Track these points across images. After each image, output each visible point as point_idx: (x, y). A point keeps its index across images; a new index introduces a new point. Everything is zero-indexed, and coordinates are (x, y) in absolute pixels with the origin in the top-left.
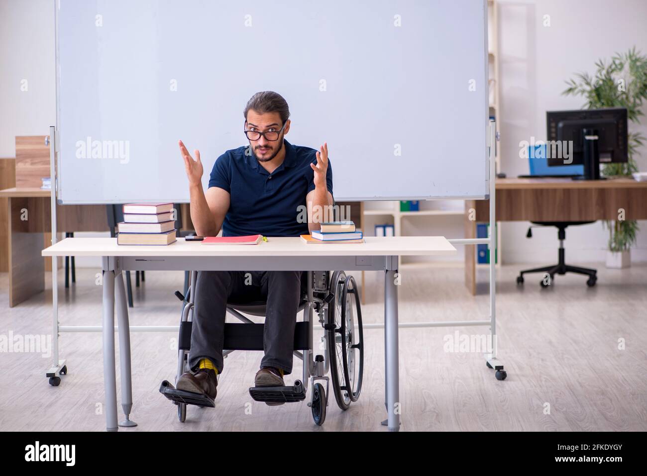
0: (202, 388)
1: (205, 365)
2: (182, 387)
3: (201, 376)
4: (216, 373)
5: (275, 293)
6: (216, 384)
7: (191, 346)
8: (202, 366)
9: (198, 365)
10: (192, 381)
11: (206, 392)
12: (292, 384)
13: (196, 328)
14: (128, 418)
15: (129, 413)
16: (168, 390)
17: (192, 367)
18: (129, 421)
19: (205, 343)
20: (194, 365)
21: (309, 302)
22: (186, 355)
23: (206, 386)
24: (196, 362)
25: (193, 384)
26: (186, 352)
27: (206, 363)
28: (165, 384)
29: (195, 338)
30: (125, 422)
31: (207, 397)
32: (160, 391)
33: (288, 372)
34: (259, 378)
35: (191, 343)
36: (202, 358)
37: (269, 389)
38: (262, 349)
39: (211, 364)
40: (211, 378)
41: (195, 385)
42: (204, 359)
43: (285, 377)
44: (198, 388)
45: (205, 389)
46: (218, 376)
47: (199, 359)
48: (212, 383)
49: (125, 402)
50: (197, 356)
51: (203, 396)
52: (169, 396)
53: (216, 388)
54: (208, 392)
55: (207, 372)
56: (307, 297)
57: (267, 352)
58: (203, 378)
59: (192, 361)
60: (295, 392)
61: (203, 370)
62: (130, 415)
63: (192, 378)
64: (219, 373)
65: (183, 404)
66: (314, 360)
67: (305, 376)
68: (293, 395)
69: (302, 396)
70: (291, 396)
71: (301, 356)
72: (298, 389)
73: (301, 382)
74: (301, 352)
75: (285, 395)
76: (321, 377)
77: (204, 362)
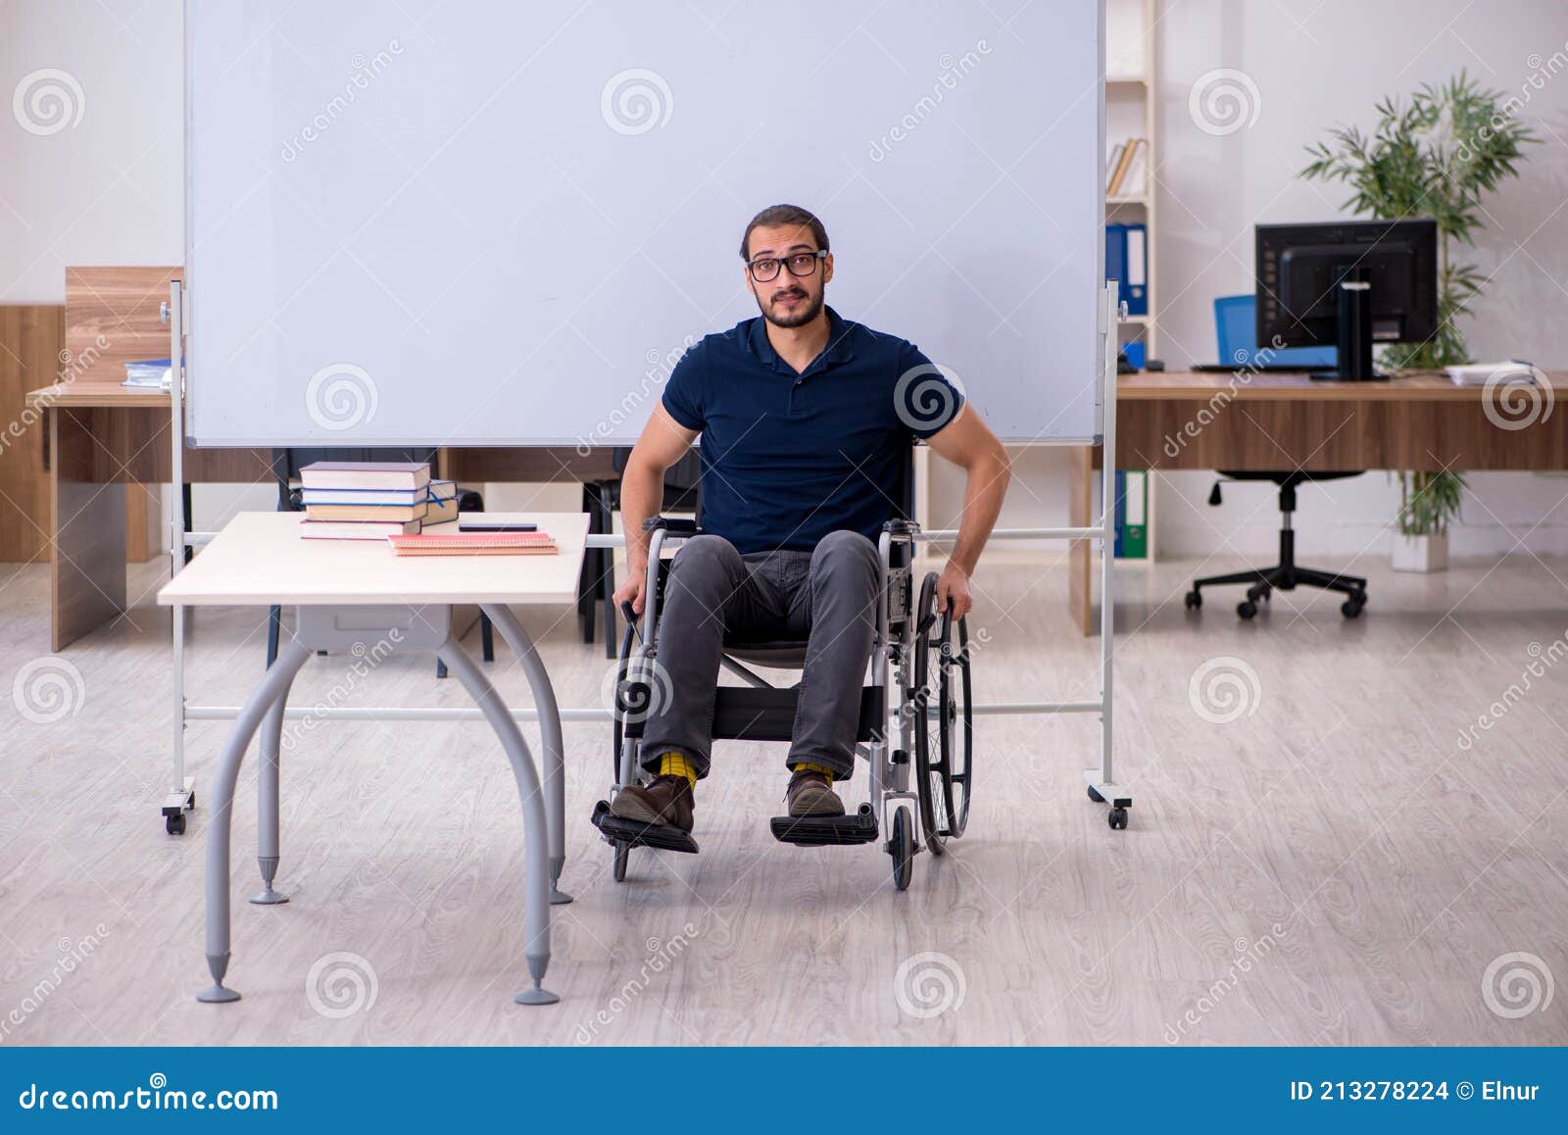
0: (663, 814)
1: (670, 767)
3: (661, 791)
4: (694, 782)
6: (691, 804)
8: (665, 771)
10: (644, 802)
11: (671, 822)
12: (855, 810)
16: (604, 819)
21: (882, 643)
23: (671, 808)
25: (643, 806)
27: (673, 765)
28: (601, 806)
32: (594, 821)
36: (666, 749)
39: (682, 763)
40: (680, 791)
41: (646, 809)
42: (670, 752)
44: (653, 816)
45: (670, 814)
47: (660, 752)
48: (683, 803)
53: (690, 812)
54: (677, 820)
55: (672, 782)
57: (796, 743)
58: (665, 793)
60: (861, 826)
61: (666, 777)
63: (643, 793)
64: (700, 778)
66: (890, 761)
67: (874, 794)
68: (854, 832)
69: (872, 834)
70: (851, 833)
71: (867, 754)
72: (866, 820)
73: (872, 808)
74: (867, 745)
75: (841, 833)
76: (902, 792)
77: (670, 762)
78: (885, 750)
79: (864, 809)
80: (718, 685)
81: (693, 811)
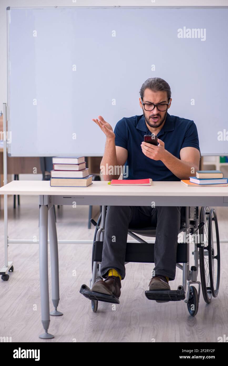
0: (111, 290)
1: (112, 273)
2: (97, 290)
3: (109, 282)
4: (121, 279)
5: (162, 222)
6: (120, 286)
7: (102, 260)
8: (110, 274)
9: (107, 273)
10: (104, 286)
11: (113, 293)
12: (176, 289)
13: (106, 246)
14: (56, 310)
15: (57, 306)
16: (86, 291)
17: (103, 274)
18: (57, 311)
19: (112, 258)
20: (104, 274)
21: (187, 228)
22: (98, 265)
23: (113, 288)
24: (106, 271)
25: (104, 288)
26: (99, 263)
27: (113, 272)
28: (84, 287)
29: (106, 255)
30: (54, 312)
31: (114, 297)
32: (80, 292)
33: (172, 278)
34: (152, 284)
35: (102, 258)
36: (111, 268)
37: (160, 292)
38: (153, 262)
39: (117, 272)
40: (116, 282)
41: (106, 289)
42: (112, 269)
43: (170, 282)
44: (108, 291)
45: (113, 291)
46: (122, 281)
47: (108, 269)
48: (117, 286)
49: (55, 298)
50: (107, 266)
51: (111, 297)
52: (86, 295)
53: (120, 289)
54: (115, 293)
55: (114, 279)
56: (185, 224)
57: (157, 264)
58: (111, 283)
59: (103, 270)
60: (179, 294)
61: (112, 277)
62: (57, 307)
63: (104, 283)
64: (123, 279)
65: (96, 301)
66: (190, 270)
67: (184, 282)
68: (176, 296)
69: (183, 297)
70: (175, 297)
71: (181, 267)
72: (180, 292)
73: (183, 287)
74: (182, 264)
75: (171, 296)
76: (195, 282)
77: (112, 271)
78: (188, 266)
79: (180, 288)
80: (127, 242)
81: (121, 289)
